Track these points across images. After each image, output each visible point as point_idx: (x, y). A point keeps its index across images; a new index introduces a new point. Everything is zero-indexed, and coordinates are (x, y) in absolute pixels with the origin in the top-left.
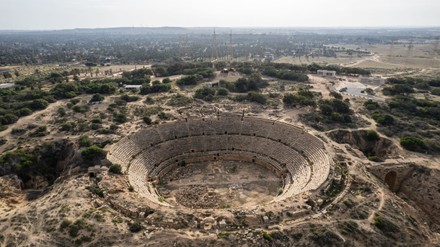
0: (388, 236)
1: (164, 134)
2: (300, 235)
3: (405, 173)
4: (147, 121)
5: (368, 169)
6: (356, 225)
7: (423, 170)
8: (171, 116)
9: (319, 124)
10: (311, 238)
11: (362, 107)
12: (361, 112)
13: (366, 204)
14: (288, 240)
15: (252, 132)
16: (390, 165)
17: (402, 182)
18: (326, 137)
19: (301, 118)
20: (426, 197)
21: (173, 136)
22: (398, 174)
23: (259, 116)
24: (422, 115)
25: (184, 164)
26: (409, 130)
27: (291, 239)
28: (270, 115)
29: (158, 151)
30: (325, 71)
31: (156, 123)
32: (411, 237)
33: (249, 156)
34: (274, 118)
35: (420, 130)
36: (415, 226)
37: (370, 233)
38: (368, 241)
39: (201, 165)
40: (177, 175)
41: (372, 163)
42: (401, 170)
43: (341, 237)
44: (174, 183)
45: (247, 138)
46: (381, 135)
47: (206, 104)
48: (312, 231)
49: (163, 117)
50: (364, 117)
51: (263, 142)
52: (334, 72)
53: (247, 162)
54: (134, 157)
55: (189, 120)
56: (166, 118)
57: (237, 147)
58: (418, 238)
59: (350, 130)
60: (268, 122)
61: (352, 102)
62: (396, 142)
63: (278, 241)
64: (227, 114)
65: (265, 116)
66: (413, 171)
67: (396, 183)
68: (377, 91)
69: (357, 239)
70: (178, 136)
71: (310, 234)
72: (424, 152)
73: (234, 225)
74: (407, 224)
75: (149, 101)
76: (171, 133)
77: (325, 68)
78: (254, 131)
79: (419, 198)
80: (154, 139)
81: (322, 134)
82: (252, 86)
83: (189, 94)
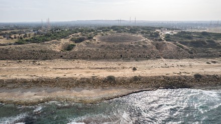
1: (107, 38)
3: (161, 44)
22: (159, 44)
23: (132, 35)
28: (135, 35)
30: (163, 29)
31: (105, 36)
47: (119, 33)
50: (163, 37)
52: (166, 29)
55: (113, 36)
56: (108, 35)
60: (134, 37)
64: (123, 35)
67: (159, 46)
81: (146, 38)
82: (134, 30)
83: (116, 32)
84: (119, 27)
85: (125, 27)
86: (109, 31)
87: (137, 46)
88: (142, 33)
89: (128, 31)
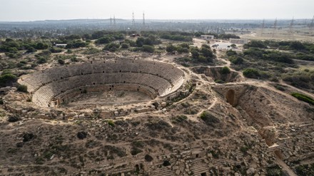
0: (209, 125)
1: (73, 71)
2: (138, 123)
3: (241, 91)
4: (61, 62)
5: (212, 88)
6: (186, 118)
7: (253, 88)
8: (81, 59)
9: (187, 63)
10: (147, 125)
11: (224, 54)
12: (222, 57)
13: (199, 106)
14: (128, 125)
15: (139, 70)
16: (230, 85)
17: (239, 98)
18: (189, 70)
19: (175, 60)
20: (252, 106)
21: (80, 73)
22: (236, 92)
23: (146, 59)
24: (266, 58)
25: (85, 92)
26: (253, 67)
27: (130, 125)
28: (154, 58)
29: (66, 82)
30: (206, 36)
31: (68, 63)
32: (228, 126)
33: (136, 86)
34: (155, 60)
35: (261, 67)
36: (233, 120)
37: (194, 123)
38: (192, 128)
39: (98, 93)
40: (78, 99)
41: (216, 84)
42: (238, 89)
43: (171, 124)
44: (74, 103)
45: (135, 74)
46: (231, 70)
47: (110, 53)
48: (148, 120)
49: (75, 60)
50: (224, 60)
51: (146, 77)
52: (213, 36)
53: (134, 91)
54: (44, 85)
55: (93, 62)
56: (77, 61)
57: (127, 81)
58: (232, 127)
59: (209, 67)
60: (151, 63)
61: (218, 52)
62: (241, 74)
63: (120, 126)
64: (122, 59)
65: (150, 59)
66: (246, 90)
67: (235, 99)
68: (240, 47)
69: (184, 127)
70: (84, 73)
71: (147, 122)
72: (257, 78)
73: (91, 117)
74: (227, 118)
75: (69, 52)
76: (78, 71)
77: (207, 34)
78: (140, 69)
79: (248, 107)
80: (64, 74)
81: (187, 69)
82: (148, 43)
83: (101, 48)
84: (110, 33)
85: (125, 33)
86: (83, 45)
87: (180, 121)
88: (170, 50)
89: (132, 44)
